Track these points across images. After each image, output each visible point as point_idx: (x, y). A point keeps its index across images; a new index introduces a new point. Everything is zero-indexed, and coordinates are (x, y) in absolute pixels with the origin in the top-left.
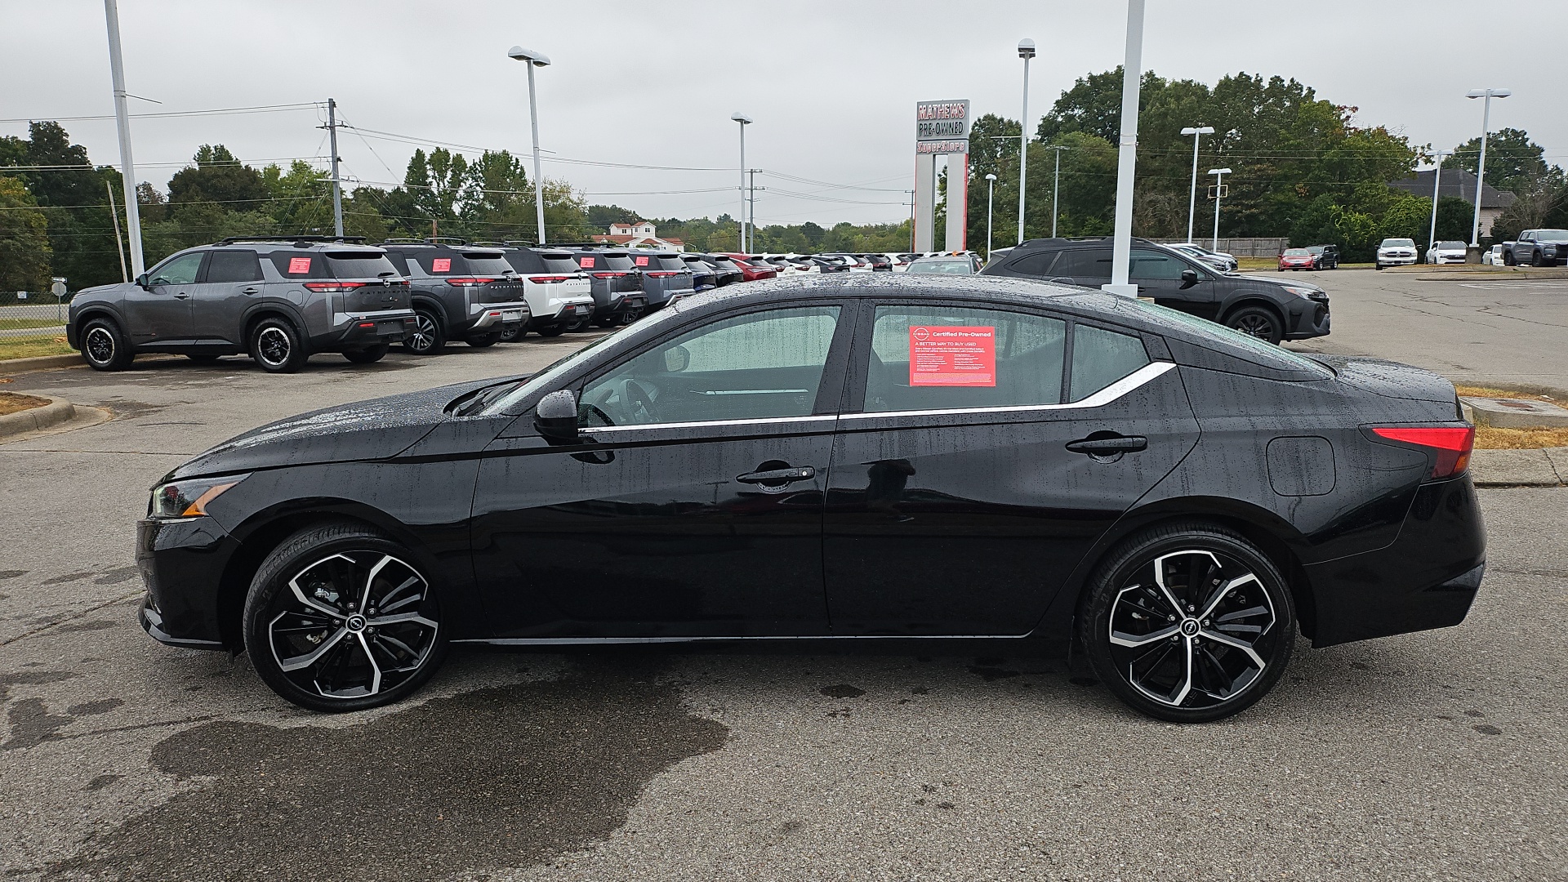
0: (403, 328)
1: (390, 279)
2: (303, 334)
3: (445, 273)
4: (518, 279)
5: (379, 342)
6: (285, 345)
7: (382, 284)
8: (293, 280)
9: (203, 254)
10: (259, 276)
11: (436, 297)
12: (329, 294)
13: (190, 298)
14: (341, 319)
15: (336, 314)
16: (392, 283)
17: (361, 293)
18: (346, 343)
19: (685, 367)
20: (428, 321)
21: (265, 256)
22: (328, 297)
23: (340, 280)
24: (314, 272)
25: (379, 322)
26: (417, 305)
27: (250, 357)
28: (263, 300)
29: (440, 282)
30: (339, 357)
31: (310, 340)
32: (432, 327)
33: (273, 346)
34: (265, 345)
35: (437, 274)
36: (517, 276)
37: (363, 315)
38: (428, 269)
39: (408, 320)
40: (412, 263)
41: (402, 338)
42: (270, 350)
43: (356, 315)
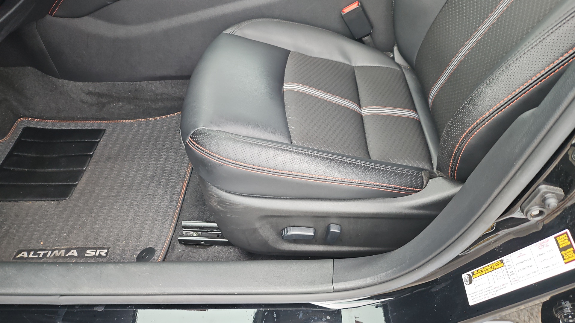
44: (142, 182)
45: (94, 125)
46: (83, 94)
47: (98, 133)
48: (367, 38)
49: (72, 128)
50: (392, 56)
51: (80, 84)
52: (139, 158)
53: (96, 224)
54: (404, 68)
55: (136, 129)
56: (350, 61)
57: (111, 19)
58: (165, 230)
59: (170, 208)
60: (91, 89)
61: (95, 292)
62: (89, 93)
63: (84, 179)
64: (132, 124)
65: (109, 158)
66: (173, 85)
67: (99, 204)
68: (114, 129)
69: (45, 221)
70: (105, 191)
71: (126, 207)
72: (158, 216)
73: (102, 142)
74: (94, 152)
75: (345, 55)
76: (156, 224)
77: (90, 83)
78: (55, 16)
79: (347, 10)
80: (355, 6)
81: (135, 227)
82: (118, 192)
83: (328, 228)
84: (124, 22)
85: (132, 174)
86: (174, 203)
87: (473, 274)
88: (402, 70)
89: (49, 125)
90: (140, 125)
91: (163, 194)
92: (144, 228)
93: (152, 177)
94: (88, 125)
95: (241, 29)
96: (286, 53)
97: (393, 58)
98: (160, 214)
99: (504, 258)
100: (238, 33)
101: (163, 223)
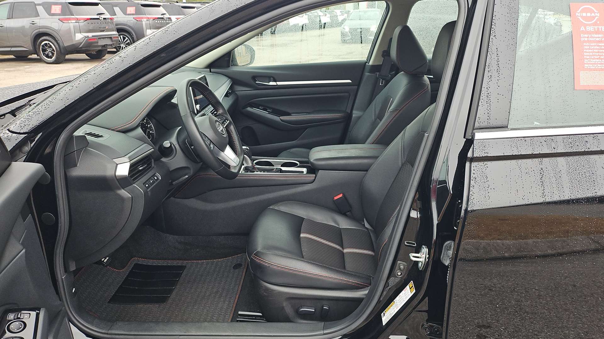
0: (112, 41)
1: (103, 16)
2: (61, 44)
3: (133, 14)
4: (170, 18)
5: (100, 48)
6: (53, 50)
7: (98, 19)
8: (53, 17)
9: (9, 4)
10: (37, 15)
11: (130, 27)
12: (72, 24)
13: (5, 26)
14: (79, 37)
15: (76, 34)
16: (104, 19)
17: (88, 23)
18: (83, 49)
19: (251, 62)
20: (127, 38)
21: (39, 5)
22: (72, 25)
23: (77, 17)
24: (63, 13)
25: (99, 38)
26: (119, 30)
27: (38, 56)
28: (40, 27)
29: (131, 18)
30: (84, 56)
31: (65, 48)
32: (129, 41)
33: (48, 50)
34: (44, 50)
35: (129, 15)
36: (169, 17)
37: (90, 35)
38: (125, 13)
39: (114, 37)
40: (117, 9)
41: (112, 46)
42: (46, 53)
43: (86, 34)
44: (210, 295)
45: (180, 263)
46: (177, 243)
47: (182, 268)
48: (348, 213)
49: (165, 265)
50: (363, 223)
51: (176, 237)
52: (208, 282)
53: (184, 316)
54: (370, 230)
55: (205, 266)
56: (338, 225)
57: (205, 200)
58: (226, 320)
59: (229, 308)
60: (182, 240)
61: (198, 334)
62: (181, 243)
63: (174, 293)
64: (203, 263)
65: (189, 282)
66: (232, 239)
67: (185, 306)
68: (191, 265)
69: (152, 315)
70: (188, 299)
71: (202, 308)
72: (221, 312)
73: (184, 273)
74: (179, 279)
75: (336, 222)
76: (220, 317)
77: (183, 237)
78: (176, 198)
79: (336, 198)
80: (341, 196)
81: (208, 318)
82: (196, 300)
83: (323, 307)
84: (212, 202)
85: (204, 290)
86: (231, 306)
87: (385, 312)
88: (369, 231)
89: (150, 262)
90: (207, 264)
91: (224, 302)
92: (213, 319)
93: (217, 292)
94: (175, 263)
95: (278, 206)
96: (302, 219)
97: (364, 225)
98: (223, 311)
99: (395, 300)
100: (276, 208)
101: (225, 317)
